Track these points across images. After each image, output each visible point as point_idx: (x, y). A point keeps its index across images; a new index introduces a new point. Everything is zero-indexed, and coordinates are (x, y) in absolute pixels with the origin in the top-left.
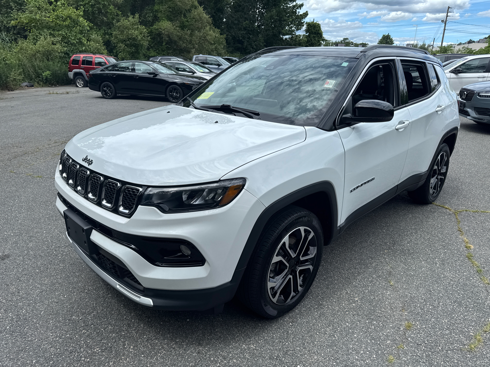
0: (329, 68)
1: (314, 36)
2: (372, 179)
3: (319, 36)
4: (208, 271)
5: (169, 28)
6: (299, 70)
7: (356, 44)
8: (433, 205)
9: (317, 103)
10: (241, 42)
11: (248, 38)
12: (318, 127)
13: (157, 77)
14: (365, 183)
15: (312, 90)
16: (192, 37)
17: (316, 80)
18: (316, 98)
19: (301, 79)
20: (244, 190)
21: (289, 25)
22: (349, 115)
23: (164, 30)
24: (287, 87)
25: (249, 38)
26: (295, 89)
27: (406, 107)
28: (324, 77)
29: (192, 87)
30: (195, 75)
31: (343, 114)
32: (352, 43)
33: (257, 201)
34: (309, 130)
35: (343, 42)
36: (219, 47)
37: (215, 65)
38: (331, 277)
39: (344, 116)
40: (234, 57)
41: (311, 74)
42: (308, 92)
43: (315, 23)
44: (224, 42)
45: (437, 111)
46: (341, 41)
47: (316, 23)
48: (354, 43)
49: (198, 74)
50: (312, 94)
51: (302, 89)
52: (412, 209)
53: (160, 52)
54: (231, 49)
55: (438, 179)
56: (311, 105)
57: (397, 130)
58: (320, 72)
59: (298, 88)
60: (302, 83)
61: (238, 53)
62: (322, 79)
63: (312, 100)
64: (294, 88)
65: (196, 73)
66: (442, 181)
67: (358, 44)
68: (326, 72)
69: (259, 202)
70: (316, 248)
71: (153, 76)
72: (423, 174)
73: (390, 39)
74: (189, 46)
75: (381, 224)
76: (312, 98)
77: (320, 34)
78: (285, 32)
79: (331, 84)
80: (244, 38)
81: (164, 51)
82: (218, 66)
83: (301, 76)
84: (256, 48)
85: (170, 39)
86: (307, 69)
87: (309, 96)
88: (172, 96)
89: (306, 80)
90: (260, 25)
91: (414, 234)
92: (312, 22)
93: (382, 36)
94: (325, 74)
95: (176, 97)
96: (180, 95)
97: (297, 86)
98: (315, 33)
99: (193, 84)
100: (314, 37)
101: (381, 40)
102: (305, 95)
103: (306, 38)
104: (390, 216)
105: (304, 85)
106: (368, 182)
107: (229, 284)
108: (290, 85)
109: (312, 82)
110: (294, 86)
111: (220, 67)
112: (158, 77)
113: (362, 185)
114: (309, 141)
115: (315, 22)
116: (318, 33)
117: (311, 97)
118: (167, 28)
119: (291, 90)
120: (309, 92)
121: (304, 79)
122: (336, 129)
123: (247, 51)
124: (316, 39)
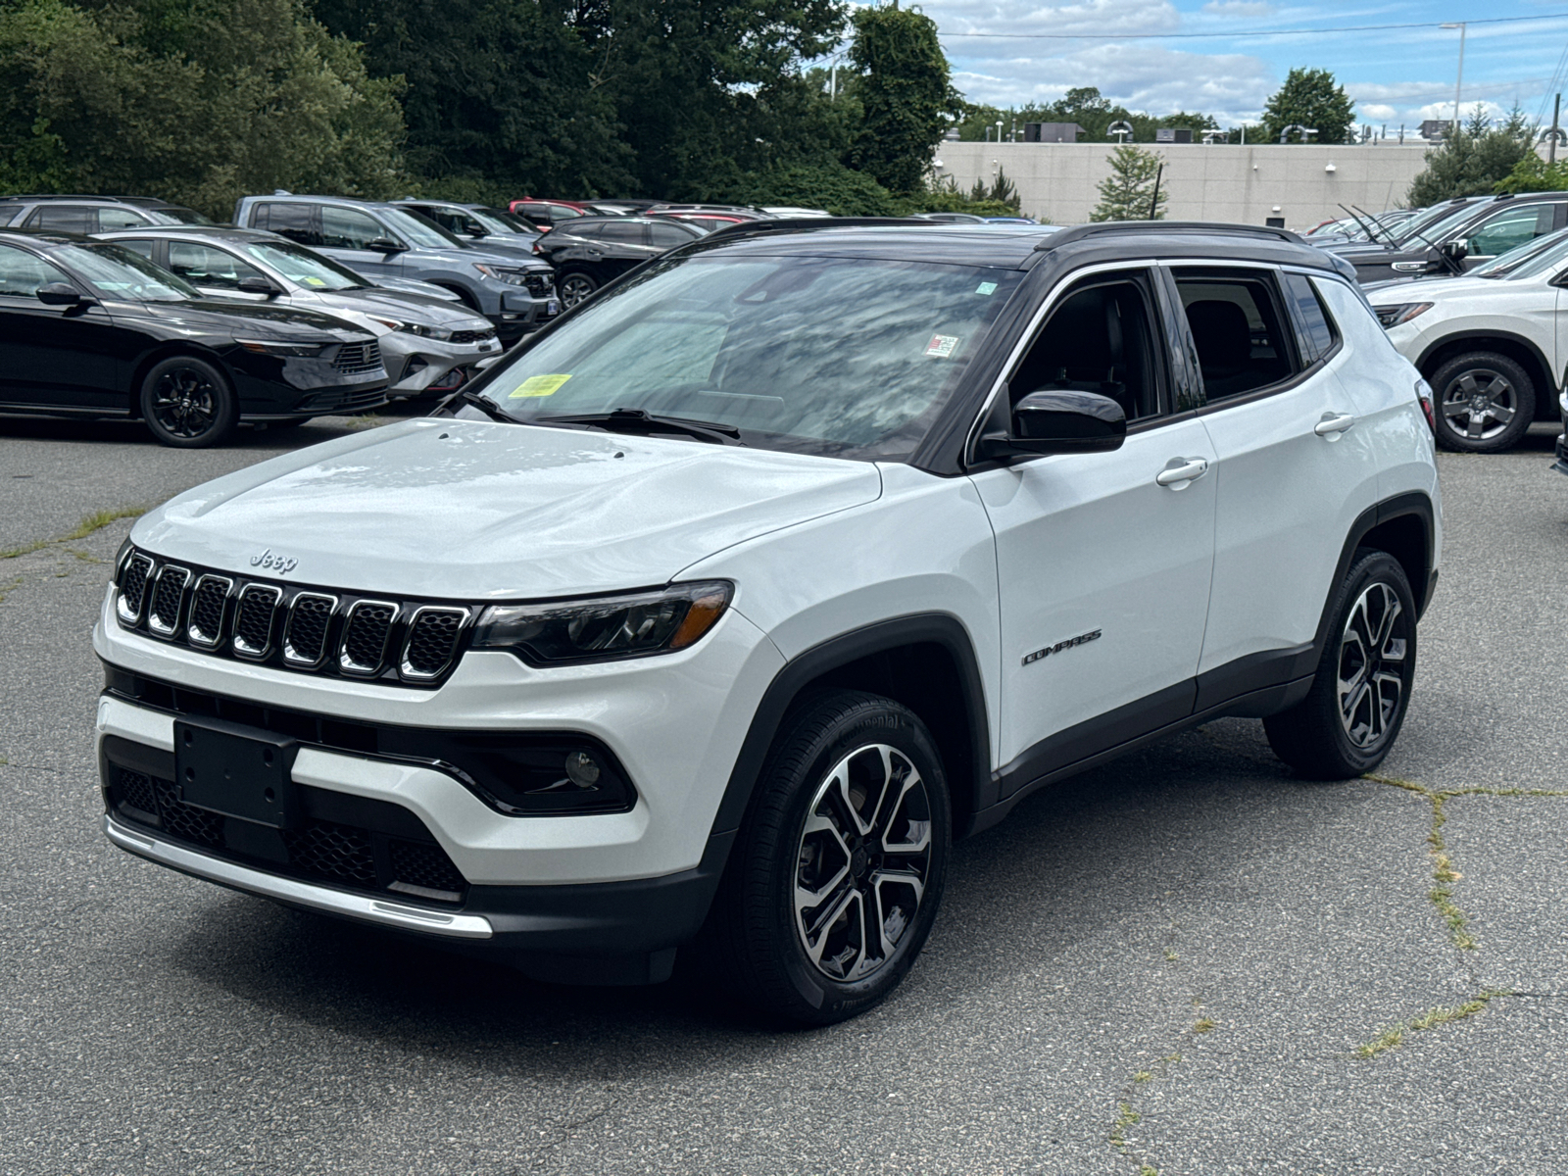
0: (958, 291)
1: (900, 85)
2: (1093, 634)
3: (931, 86)
4: (645, 823)
5: (73, 47)
6: (841, 301)
7: (1144, 119)
8: (1365, 782)
9: (916, 407)
10: (482, 116)
11: (525, 95)
12: (917, 464)
13: (84, 318)
14: (1070, 644)
15: (897, 363)
16: (209, 96)
17: (913, 327)
18: (911, 390)
19: (848, 332)
20: (729, 611)
21: (756, 26)
22: (1001, 435)
23: (45, 52)
24: (794, 361)
25: (533, 93)
26: (828, 365)
27: (1196, 415)
28: (942, 318)
29: (283, 363)
30: (282, 301)
31: (985, 431)
32: (1121, 115)
33: (764, 639)
34: (888, 471)
35: (1069, 110)
36: (365, 145)
37: (368, 247)
38: (984, 951)
39: (987, 436)
40: (447, 199)
41: (893, 313)
42: (878, 370)
43: (904, 15)
44: (396, 117)
45: (1320, 434)
46: (1060, 107)
47: (910, 12)
48: (1134, 113)
49: (298, 298)
50: (894, 377)
51: (856, 362)
52: (1285, 794)
53: (19, 173)
54: (429, 152)
55: (1373, 684)
56: (891, 414)
57: (1164, 484)
58: (926, 303)
59: (840, 360)
60: (854, 343)
61: (472, 177)
62: (934, 324)
63: (894, 397)
64: (821, 362)
65: (287, 293)
66: (1399, 696)
67: (1155, 122)
68: (946, 304)
69: (769, 642)
70: (928, 826)
71: (66, 313)
72: (1297, 652)
73: (1331, 94)
74: (198, 143)
75: (1164, 835)
76: (895, 391)
77: (932, 76)
78: (735, 65)
79: (945, 346)
80: (503, 94)
81: (41, 166)
82: (383, 255)
83: (851, 321)
84: (573, 147)
85: (80, 105)
86: (877, 294)
87: (885, 384)
88: (168, 414)
89: (872, 331)
90: (592, 20)
91: (1272, 853)
92: (889, 9)
93: (1286, 76)
94: (942, 309)
95: (191, 416)
96: (214, 409)
97: (835, 356)
98: (906, 66)
99: (289, 351)
100: (902, 90)
101: (1281, 98)
102: (866, 383)
103: (861, 94)
104: (1200, 813)
105: (863, 349)
106: (1080, 640)
107: (696, 875)
108: (804, 355)
109: (895, 338)
110: (823, 354)
111: (398, 259)
112: (92, 315)
113: (1059, 648)
114: (890, 499)
115: (901, 8)
116: (923, 71)
117: (892, 387)
118: (64, 45)
119: (811, 371)
120: (883, 371)
121: (862, 330)
122: (966, 472)
123: (523, 165)
124: (915, 99)
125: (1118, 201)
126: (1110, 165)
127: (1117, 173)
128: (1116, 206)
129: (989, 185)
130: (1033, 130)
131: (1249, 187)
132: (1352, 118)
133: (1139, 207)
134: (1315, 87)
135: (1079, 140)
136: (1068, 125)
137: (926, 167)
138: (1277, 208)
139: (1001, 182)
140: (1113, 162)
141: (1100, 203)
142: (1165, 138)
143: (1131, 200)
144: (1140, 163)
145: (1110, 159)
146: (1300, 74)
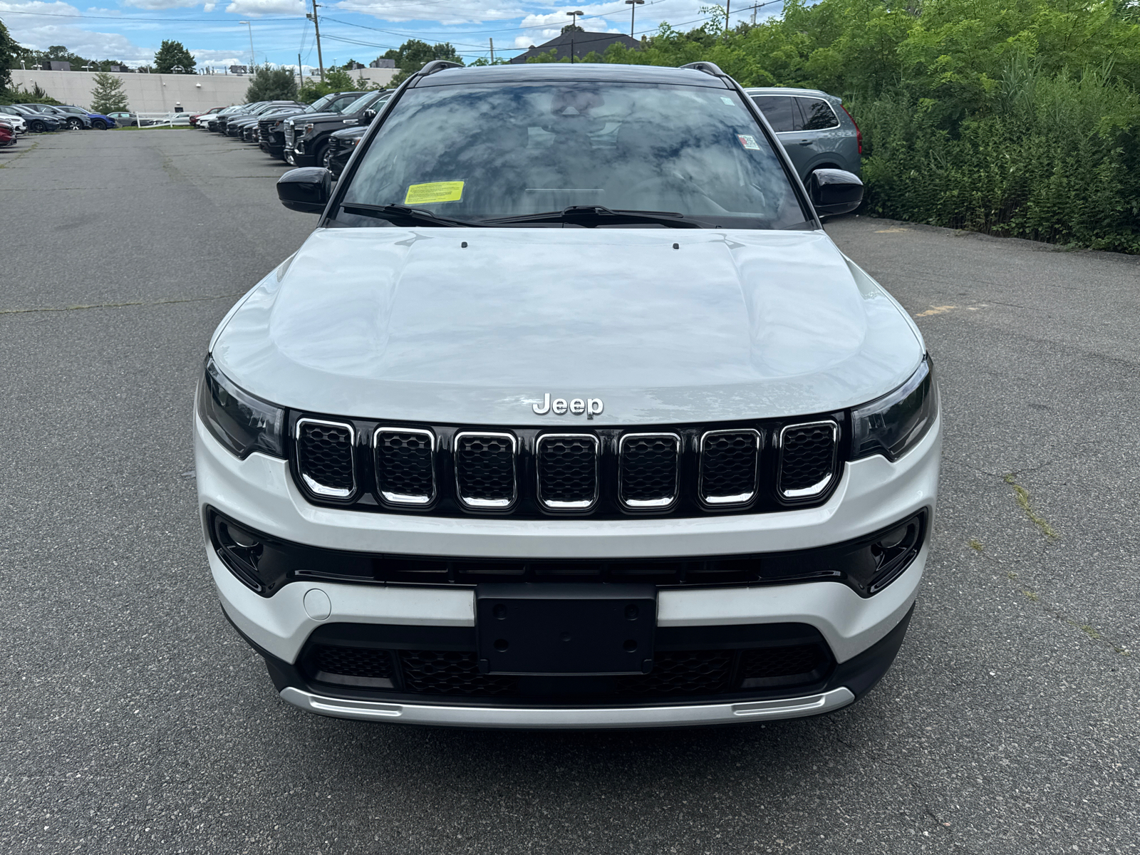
35: (52, 57)
73: (183, 53)
93: (161, 44)
101: (160, 53)
125: (103, 100)
126: (94, 82)
127: (99, 85)
128: (103, 102)
129: (31, 90)
130: (47, 65)
131: (163, 94)
132: (195, 64)
133: (114, 101)
134: (175, 49)
135: (72, 70)
136: (64, 62)
137: (7, 80)
138: (178, 103)
139: (37, 90)
140: (96, 80)
141: (95, 100)
142: (115, 70)
143: (109, 99)
144: (110, 81)
145: (94, 79)
146: (167, 43)
